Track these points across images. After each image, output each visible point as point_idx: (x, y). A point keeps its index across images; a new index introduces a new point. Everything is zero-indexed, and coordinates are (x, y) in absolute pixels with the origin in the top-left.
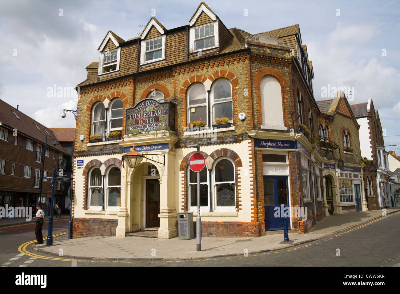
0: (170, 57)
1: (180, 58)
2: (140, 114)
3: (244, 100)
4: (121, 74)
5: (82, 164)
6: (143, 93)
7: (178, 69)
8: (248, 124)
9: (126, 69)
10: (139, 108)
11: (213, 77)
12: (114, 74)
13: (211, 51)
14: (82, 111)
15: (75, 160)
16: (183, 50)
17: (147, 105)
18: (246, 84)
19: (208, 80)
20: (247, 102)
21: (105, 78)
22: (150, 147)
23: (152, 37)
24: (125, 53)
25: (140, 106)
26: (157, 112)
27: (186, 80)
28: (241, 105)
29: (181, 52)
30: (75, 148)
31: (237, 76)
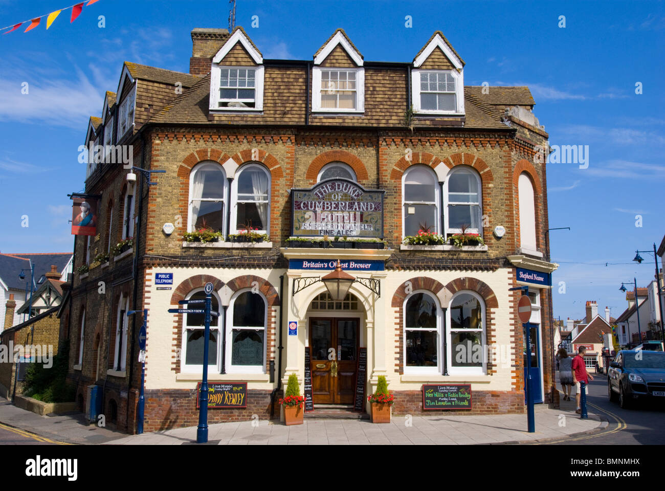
0: (373, 110)
1: (393, 118)
2: (324, 203)
3: (502, 207)
4: (268, 119)
5: (170, 281)
6: (313, 163)
7: (389, 136)
8: (508, 244)
9: (278, 112)
10: (320, 192)
11: (452, 162)
12: (252, 115)
13: (451, 119)
14: (166, 175)
15: (148, 271)
16: (399, 104)
17: (339, 188)
18: (505, 183)
19: (442, 164)
20: (506, 211)
21: (229, 119)
22: (347, 264)
23: (337, 65)
24: (276, 80)
25: (323, 188)
26: (359, 204)
27: (402, 156)
28: (497, 214)
29: (396, 107)
30: (149, 248)
31: (491, 167)
